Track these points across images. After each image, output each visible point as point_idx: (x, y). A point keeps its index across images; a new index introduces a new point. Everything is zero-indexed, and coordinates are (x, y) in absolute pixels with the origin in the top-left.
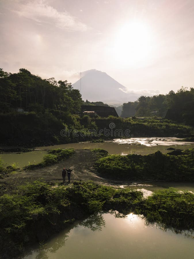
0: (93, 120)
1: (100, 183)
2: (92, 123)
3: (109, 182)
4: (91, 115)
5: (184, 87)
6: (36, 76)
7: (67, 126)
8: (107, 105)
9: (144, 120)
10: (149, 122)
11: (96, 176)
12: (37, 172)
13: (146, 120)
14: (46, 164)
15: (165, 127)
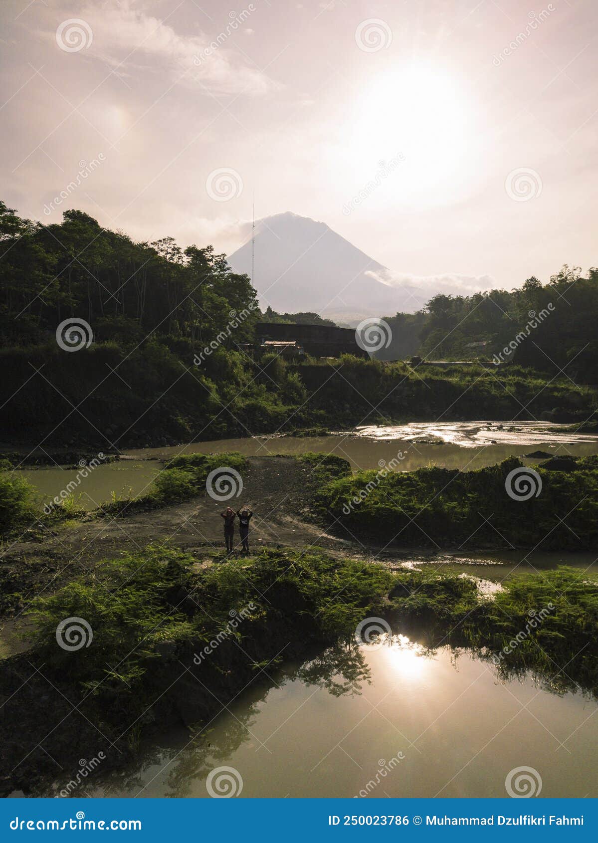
0: (292, 369)
1: (341, 555)
2: (290, 378)
3: (367, 553)
4: (288, 353)
5: (571, 268)
6: (115, 232)
7: (215, 386)
8: (332, 323)
9: (448, 369)
10: (465, 374)
11: (326, 535)
12: (140, 523)
13: (453, 367)
14: (165, 499)
15: (513, 389)
